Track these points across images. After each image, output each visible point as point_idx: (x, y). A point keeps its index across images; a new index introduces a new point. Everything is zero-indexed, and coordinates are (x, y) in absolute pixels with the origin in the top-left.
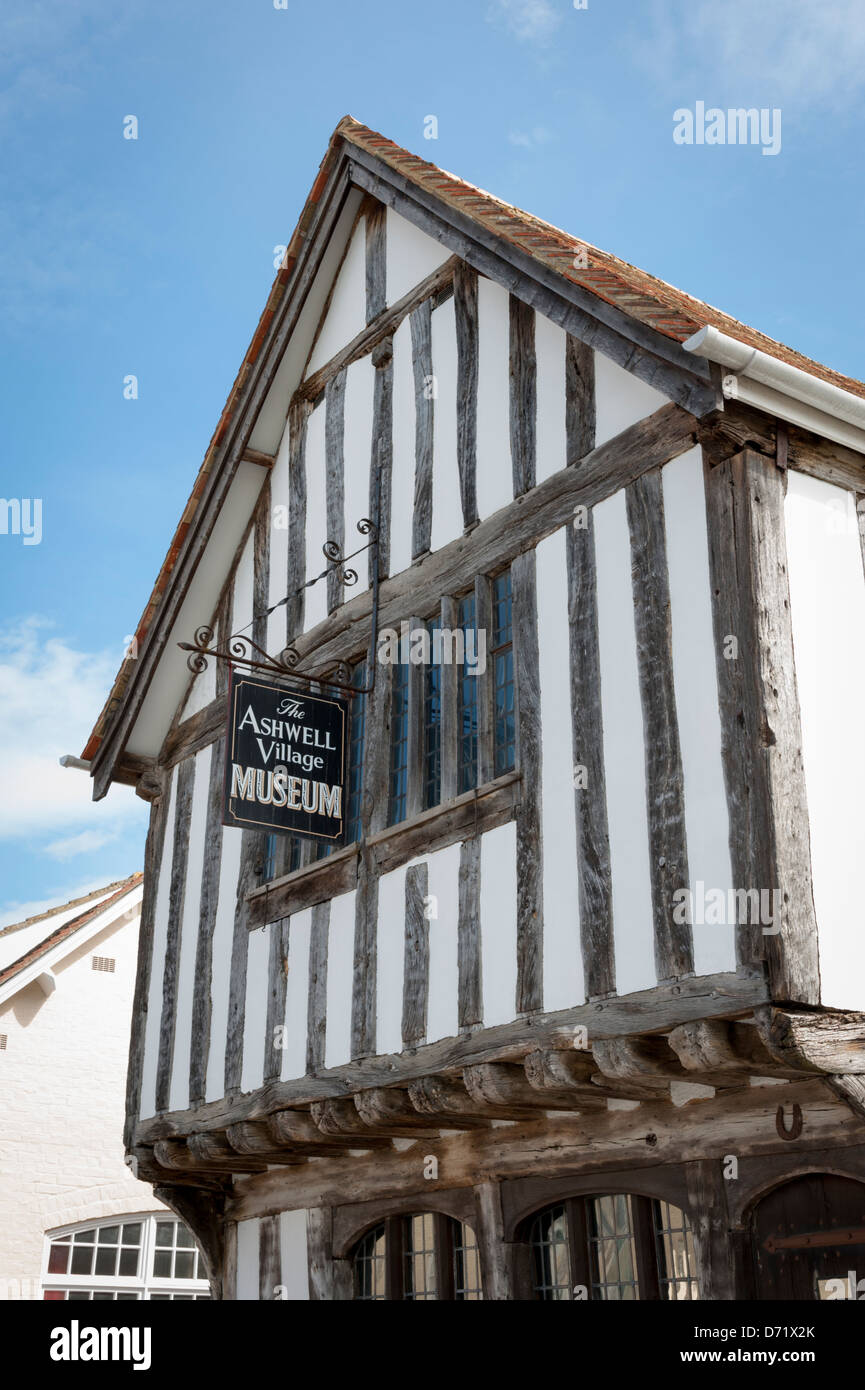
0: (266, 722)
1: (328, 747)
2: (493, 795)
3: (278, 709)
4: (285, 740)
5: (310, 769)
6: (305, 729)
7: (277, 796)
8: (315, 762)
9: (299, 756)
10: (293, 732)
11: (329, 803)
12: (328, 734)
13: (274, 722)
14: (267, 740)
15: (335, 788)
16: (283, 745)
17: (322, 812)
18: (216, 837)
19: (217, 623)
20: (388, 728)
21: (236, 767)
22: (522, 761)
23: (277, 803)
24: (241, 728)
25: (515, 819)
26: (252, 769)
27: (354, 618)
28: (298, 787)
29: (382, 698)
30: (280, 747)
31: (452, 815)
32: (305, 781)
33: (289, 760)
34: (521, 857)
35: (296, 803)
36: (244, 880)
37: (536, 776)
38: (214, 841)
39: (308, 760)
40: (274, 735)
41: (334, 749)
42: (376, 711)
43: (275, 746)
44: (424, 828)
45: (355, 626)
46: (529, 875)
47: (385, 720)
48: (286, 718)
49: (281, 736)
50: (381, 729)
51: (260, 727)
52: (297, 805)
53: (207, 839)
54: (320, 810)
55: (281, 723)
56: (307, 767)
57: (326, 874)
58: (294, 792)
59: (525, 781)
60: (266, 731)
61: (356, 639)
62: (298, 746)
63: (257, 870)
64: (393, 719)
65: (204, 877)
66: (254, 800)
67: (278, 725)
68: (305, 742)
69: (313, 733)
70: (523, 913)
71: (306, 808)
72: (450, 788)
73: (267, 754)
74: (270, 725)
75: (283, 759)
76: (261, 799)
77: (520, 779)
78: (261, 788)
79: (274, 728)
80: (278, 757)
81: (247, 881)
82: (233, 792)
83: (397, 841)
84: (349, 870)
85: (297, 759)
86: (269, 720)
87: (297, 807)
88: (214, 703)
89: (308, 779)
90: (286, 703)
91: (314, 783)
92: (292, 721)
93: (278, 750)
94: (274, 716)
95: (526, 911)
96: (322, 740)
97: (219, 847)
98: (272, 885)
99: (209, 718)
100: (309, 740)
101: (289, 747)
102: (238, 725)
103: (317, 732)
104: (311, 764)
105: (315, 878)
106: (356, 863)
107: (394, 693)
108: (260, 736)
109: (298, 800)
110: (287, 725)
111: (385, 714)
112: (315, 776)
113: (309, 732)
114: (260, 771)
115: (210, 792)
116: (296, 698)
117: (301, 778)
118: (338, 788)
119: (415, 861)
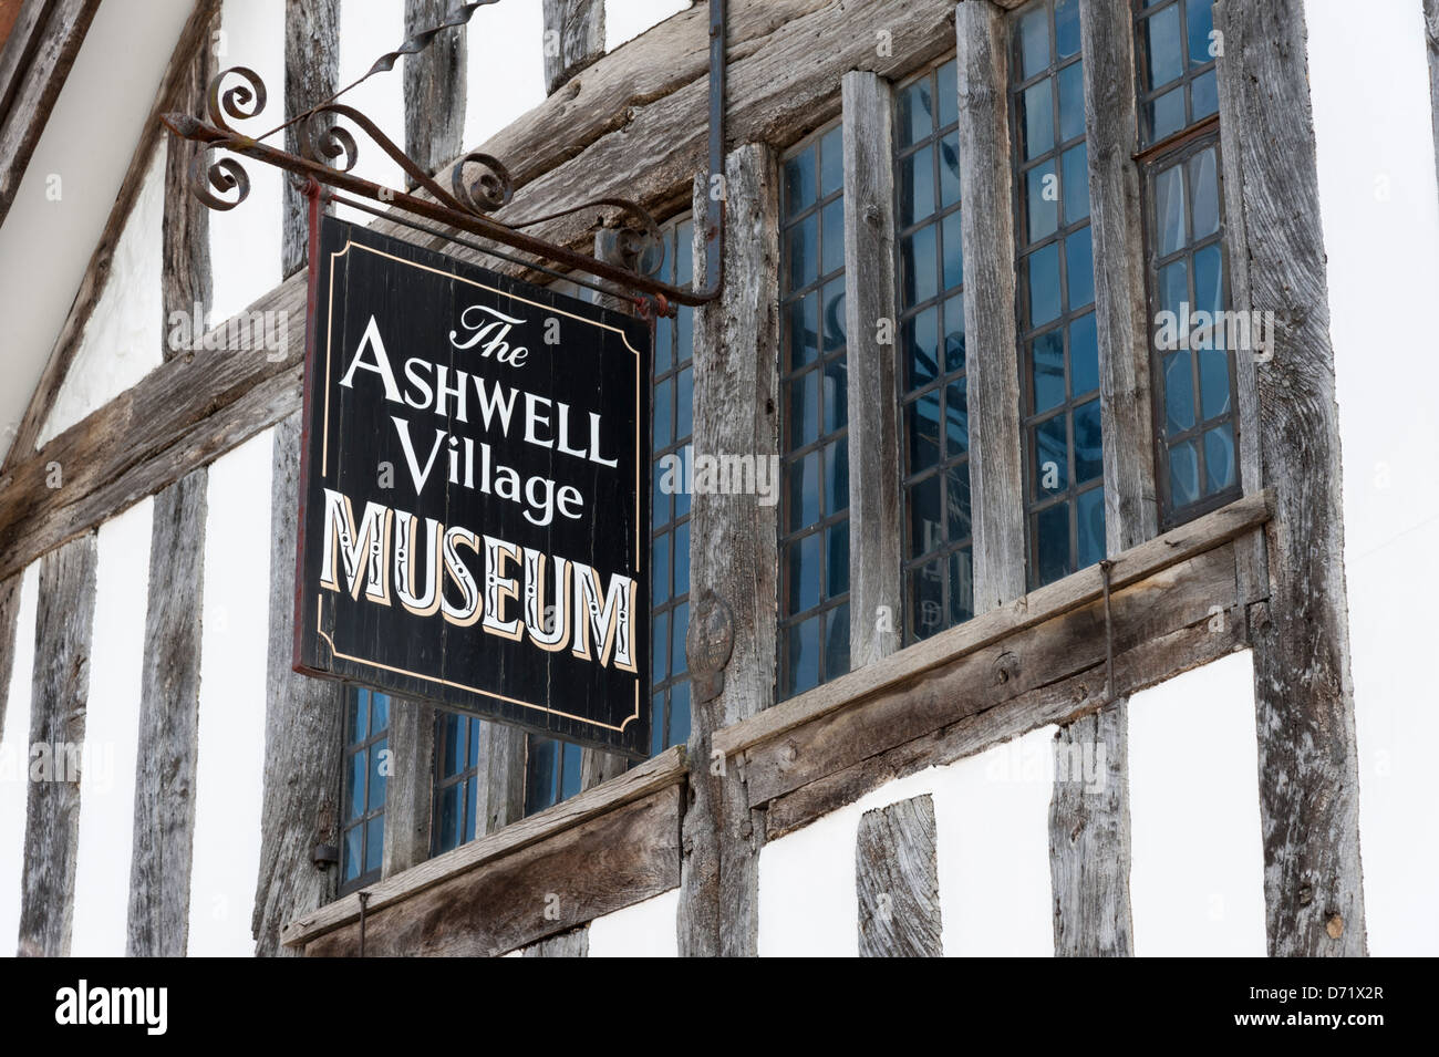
0: (417, 369)
1: (595, 457)
2: (1167, 577)
3: (453, 335)
4: (474, 428)
5: (547, 520)
6: (531, 399)
7: (455, 597)
8: (559, 500)
9: (515, 479)
10: (497, 406)
11: (602, 624)
12: (595, 419)
13: (442, 371)
14: (424, 426)
15: (617, 580)
16: (469, 444)
17: (581, 650)
18: (176, 764)
19: (163, 146)
20: (770, 409)
21: (333, 498)
22: (1265, 468)
23: (453, 615)
24: (347, 381)
25: (1251, 644)
26: (381, 509)
27: (642, 91)
28: (514, 570)
29: (751, 319)
30: (461, 448)
31: (1017, 649)
32: (531, 554)
33: (485, 488)
34: (1275, 756)
35: (508, 619)
36: (276, 886)
37: (1319, 512)
38: (167, 779)
39: (540, 492)
40: (441, 410)
41: (613, 464)
42: (734, 358)
43: (445, 443)
44: (918, 693)
45: (647, 116)
46: (1308, 814)
47: (761, 384)
48: (474, 362)
49: (462, 416)
50: (749, 410)
51: (403, 384)
52: (511, 626)
53: (143, 773)
54: (578, 646)
55: (462, 377)
56: (539, 514)
57: (570, 850)
58: (501, 586)
59: (1282, 531)
60: (419, 397)
61: (652, 152)
62: (510, 449)
63: (320, 855)
64: (783, 383)
65: (136, 884)
66: (387, 602)
67: (452, 382)
68: (530, 437)
69: (553, 414)
70: (1291, 924)
71: (537, 635)
72: (1006, 568)
73: (422, 469)
74: (432, 380)
75: (469, 483)
76: (408, 599)
77: (1262, 522)
78: (407, 567)
79: (444, 391)
80: (454, 478)
81: (289, 887)
82: (328, 575)
83: (821, 736)
84: (651, 834)
85: (507, 488)
86: (428, 366)
87: (512, 631)
88: (157, 375)
89: (543, 550)
90: (477, 318)
91: (559, 562)
92: (494, 372)
93: (454, 455)
94: (440, 353)
95: (1303, 915)
96: (579, 437)
97: (186, 794)
98: (380, 894)
99: (140, 419)
100: (541, 431)
101: (486, 449)
102: (338, 373)
103: (563, 409)
104: (549, 505)
105: (527, 866)
106: (675, 810)
107: (783, 306)
108: (403, 411)
109: (514, 610)
110: (479, 382)
111: (761, 365)
112: (562, 540)
113: (540, 409)
114: (403, 516)
115: (152, 637)
116: (505, 306)
117: (522, 543)
118: (626, 580)
119: (889, 792)
